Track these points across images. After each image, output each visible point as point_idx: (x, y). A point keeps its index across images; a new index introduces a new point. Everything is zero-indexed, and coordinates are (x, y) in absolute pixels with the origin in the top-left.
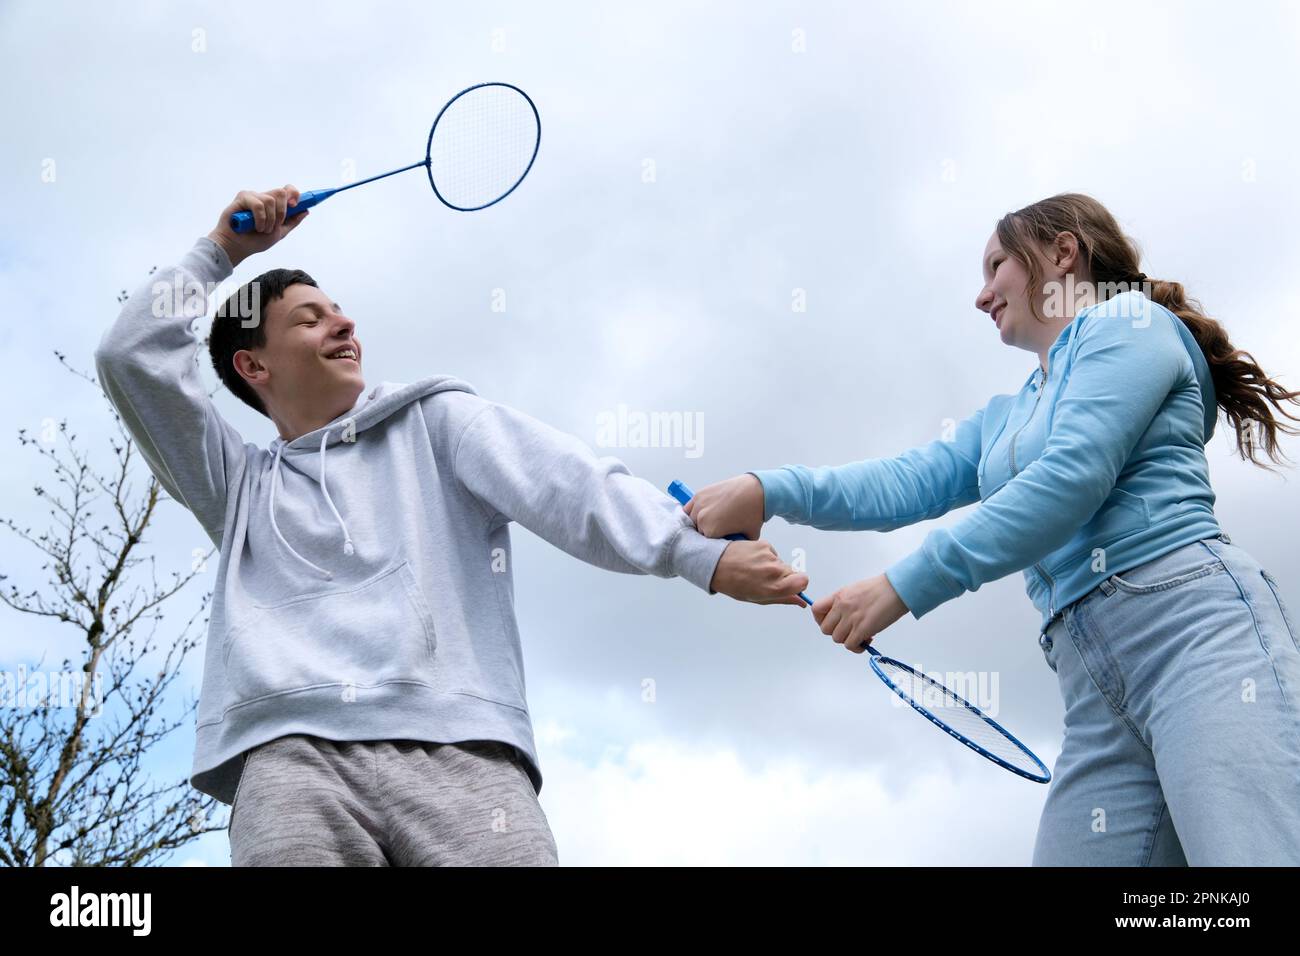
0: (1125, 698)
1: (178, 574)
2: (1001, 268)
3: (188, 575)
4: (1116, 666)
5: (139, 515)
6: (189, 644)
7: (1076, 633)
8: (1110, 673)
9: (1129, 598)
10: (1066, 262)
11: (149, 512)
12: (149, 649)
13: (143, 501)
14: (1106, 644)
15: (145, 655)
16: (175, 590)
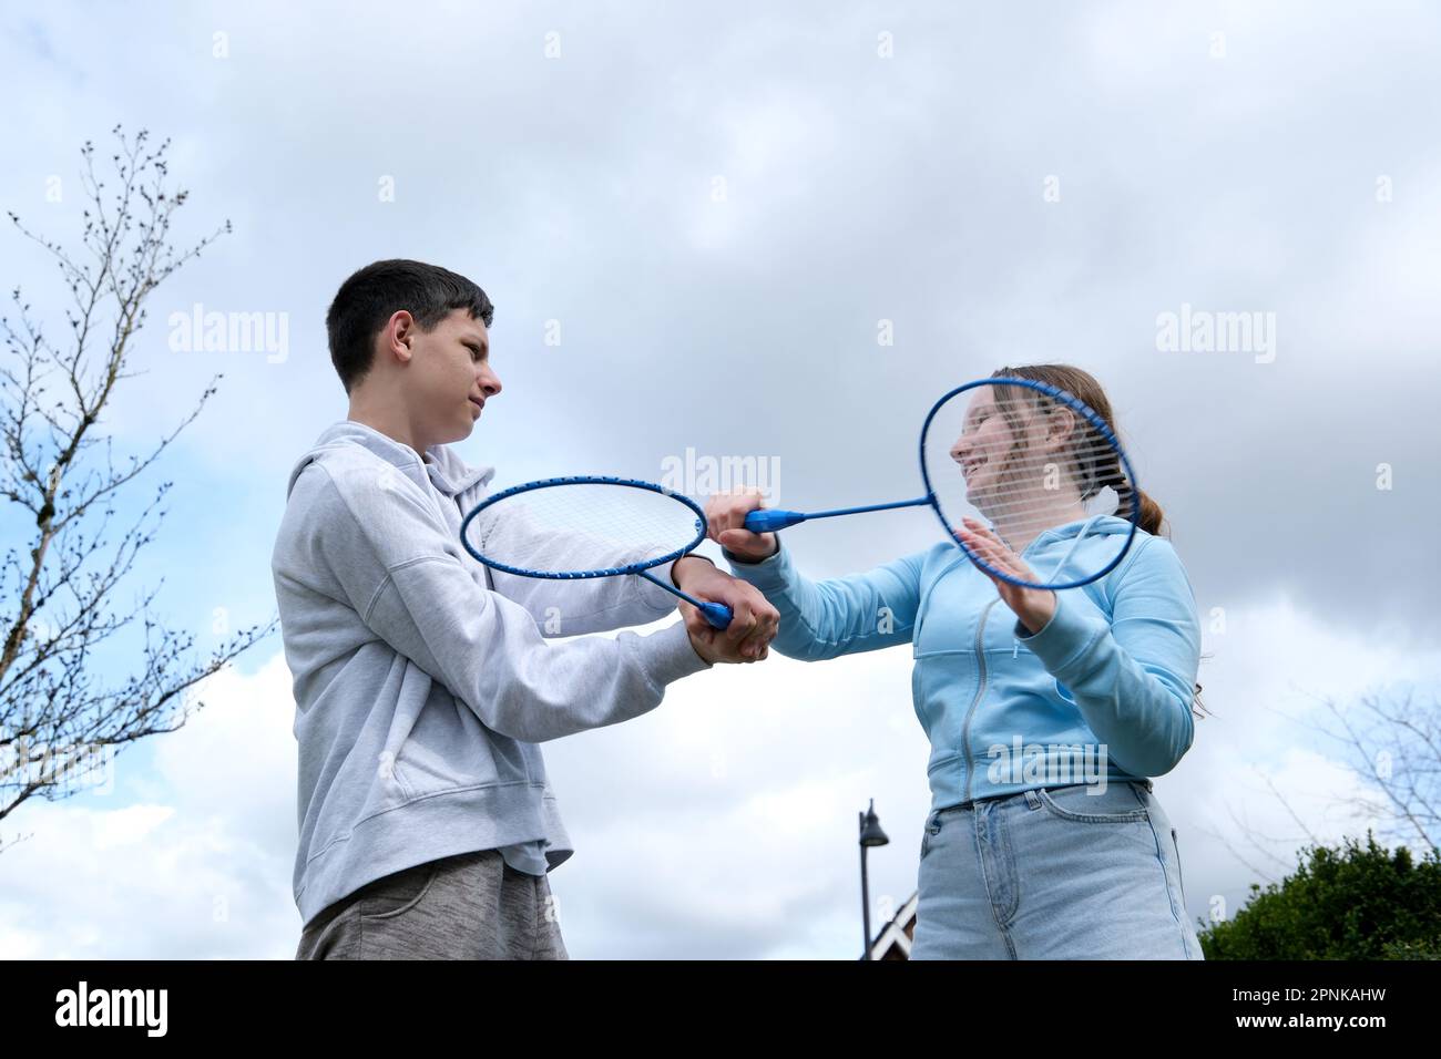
0: (1014, 918)
1: (136, 458)
2: (986, 424)
3: (148, 459)
4: (1017, 883)
5: (96, 393)
6: (142, 539)
7: (985, 836)
8: (1008, 888)
9: (1051, 819)
10: (1056, 441)
11: (106, 391)
12: (99, 544)
13: (101, 378)
14: (1014, 859)
15: (95, 551)
16: (132, 475)
